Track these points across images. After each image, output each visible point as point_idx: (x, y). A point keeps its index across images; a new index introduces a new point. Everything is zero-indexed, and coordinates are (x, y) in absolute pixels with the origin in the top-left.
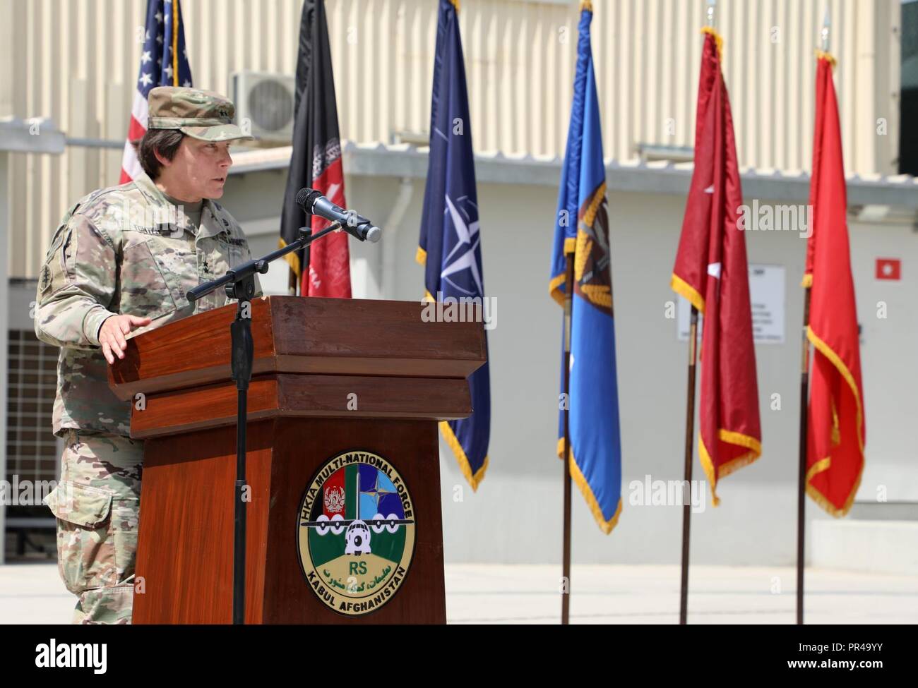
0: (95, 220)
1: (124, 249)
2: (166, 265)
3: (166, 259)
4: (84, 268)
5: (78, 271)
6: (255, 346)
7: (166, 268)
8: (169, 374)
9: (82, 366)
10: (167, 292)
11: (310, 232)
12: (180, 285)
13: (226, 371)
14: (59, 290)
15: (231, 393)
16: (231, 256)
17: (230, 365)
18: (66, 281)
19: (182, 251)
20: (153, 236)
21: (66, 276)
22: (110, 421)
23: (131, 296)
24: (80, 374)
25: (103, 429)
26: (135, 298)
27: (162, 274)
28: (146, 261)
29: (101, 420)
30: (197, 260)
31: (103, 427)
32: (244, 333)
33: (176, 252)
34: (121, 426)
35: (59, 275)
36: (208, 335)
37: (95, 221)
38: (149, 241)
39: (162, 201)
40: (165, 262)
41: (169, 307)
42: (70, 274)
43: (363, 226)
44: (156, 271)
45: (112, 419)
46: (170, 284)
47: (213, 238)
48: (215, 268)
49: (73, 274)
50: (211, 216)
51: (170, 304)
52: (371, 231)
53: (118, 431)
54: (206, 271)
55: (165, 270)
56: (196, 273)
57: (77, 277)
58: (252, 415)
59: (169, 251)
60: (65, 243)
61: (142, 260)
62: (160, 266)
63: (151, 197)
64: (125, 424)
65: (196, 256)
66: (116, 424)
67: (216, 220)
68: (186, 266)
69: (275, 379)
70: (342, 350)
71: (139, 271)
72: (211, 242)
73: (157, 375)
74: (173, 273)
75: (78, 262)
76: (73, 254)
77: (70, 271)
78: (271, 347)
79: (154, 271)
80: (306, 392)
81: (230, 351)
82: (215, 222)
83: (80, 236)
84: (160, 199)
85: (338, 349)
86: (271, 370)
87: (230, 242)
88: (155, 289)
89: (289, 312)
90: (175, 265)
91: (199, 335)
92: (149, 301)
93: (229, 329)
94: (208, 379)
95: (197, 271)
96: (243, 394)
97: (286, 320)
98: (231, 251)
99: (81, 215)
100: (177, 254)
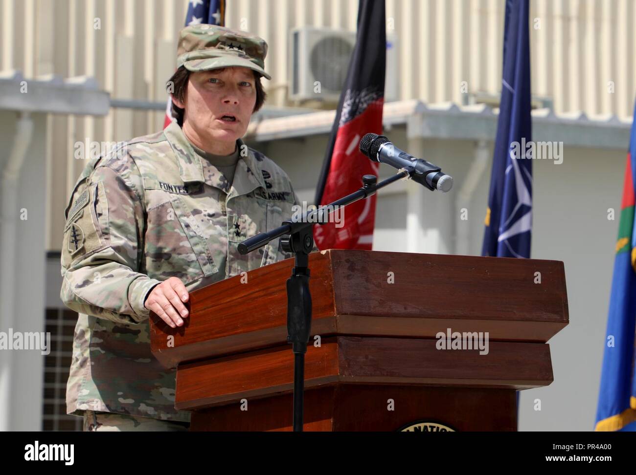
0: (123, 173)
1: (147, 210)
2: (193, 228)
3: (192, 220)
4: (119, 228)
5: (113, 231)
6: (313, 305)
7: (192, 231)
8: (217, 338)
9: (101, 341)
10: (193, 257)
11: (375, 180)
12: (207, 250)
13: (281, 333)
14: (94, 252)
15: (287, 357)
16: (269, 213)
17: (286, 328)
18: (101, 241)
19: (212, 212)
20: (178, 196)
21: (101, 236)
22: (130, 401)
23: (153, 261)
24: (98, 349)
25: (123, 411)
26: (159, 264)
27: (189, 238)
28: (170, 223)
29: (121, 400)
30: (227, 222)
31: (122, 409)
32: (302, 290)
33: (204, 213)
34: (143, 407)
35: (92, 236)
36: (262, 293)
37: (122, 175)
38: (174, 201)
39: (192, 155)
40: (191, 224)
41: (196, 274)
42: (105, 233)
43: (433, 174)
44: (183, 235)
45: (133, 399)
46: (197, 248)
47: (248, 196)
48: (249, 229)
49: (106, 234)
50: (246, 169)
51: (197, 271)
52: (442, 179)
53: (139, 413)
54: (238, 234)
55: (192, 234)
56: (226, 236)
57: (112, 238)
58: (311, 381)
59: (196, 212)
60: (93, 199)
61: (167, 222)
62: (185, 229)
63: (181, 151)
64: (148, 405)
65: (227, 217)
66: (137, 404)
67: (252, 174)
68: (215, 229)
69: (336, 341)
70: (409, 310)
71: (163, 234)
72: (244, 201)
73: (205, 340)
74: (200, 237)
75: (111, 220)
76: (105, 212)
77: (104, 231)
78: (332, 305)
79: (179, 234)
80: (370, 357)
81: (286, 313)
82: (251, 177)
83: (108, 191)
84: (190, 153)
85: (405, 308)
86: (330, 332)
87: (270, 197)
88: (179, 254)
89: (352, 268)
90: (203, 227)
91: (251, 294)
92: (174, 267)
93: (285, 286)
94: (261, 343)
95: (227, 234)
96: (300, 358)
97: (348, 277)
98: (269, 208)
99: (105, 168)
100: (205, 215)
